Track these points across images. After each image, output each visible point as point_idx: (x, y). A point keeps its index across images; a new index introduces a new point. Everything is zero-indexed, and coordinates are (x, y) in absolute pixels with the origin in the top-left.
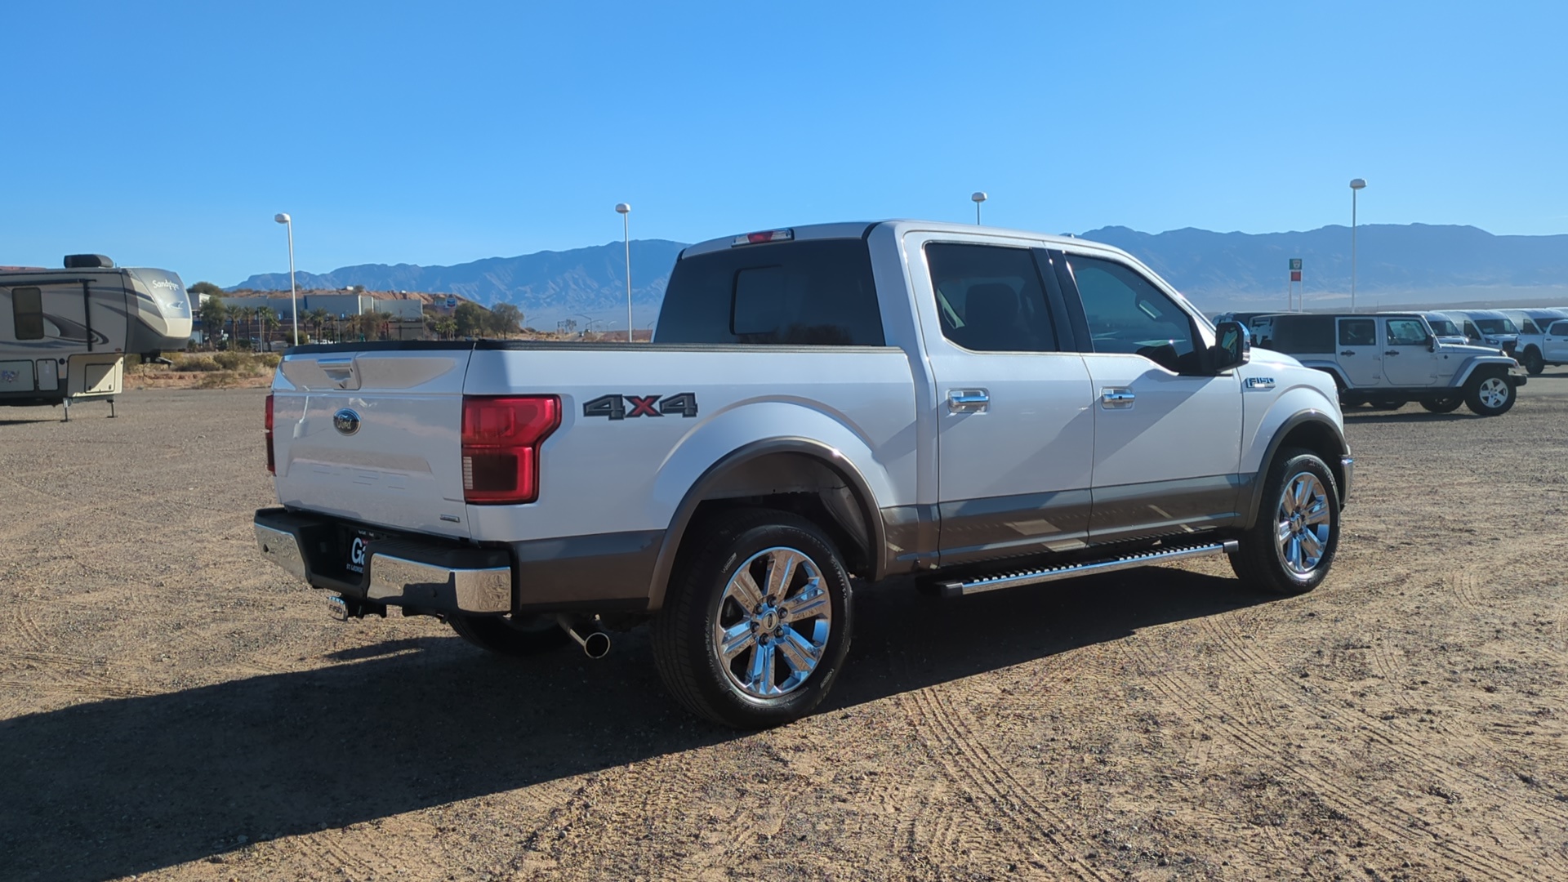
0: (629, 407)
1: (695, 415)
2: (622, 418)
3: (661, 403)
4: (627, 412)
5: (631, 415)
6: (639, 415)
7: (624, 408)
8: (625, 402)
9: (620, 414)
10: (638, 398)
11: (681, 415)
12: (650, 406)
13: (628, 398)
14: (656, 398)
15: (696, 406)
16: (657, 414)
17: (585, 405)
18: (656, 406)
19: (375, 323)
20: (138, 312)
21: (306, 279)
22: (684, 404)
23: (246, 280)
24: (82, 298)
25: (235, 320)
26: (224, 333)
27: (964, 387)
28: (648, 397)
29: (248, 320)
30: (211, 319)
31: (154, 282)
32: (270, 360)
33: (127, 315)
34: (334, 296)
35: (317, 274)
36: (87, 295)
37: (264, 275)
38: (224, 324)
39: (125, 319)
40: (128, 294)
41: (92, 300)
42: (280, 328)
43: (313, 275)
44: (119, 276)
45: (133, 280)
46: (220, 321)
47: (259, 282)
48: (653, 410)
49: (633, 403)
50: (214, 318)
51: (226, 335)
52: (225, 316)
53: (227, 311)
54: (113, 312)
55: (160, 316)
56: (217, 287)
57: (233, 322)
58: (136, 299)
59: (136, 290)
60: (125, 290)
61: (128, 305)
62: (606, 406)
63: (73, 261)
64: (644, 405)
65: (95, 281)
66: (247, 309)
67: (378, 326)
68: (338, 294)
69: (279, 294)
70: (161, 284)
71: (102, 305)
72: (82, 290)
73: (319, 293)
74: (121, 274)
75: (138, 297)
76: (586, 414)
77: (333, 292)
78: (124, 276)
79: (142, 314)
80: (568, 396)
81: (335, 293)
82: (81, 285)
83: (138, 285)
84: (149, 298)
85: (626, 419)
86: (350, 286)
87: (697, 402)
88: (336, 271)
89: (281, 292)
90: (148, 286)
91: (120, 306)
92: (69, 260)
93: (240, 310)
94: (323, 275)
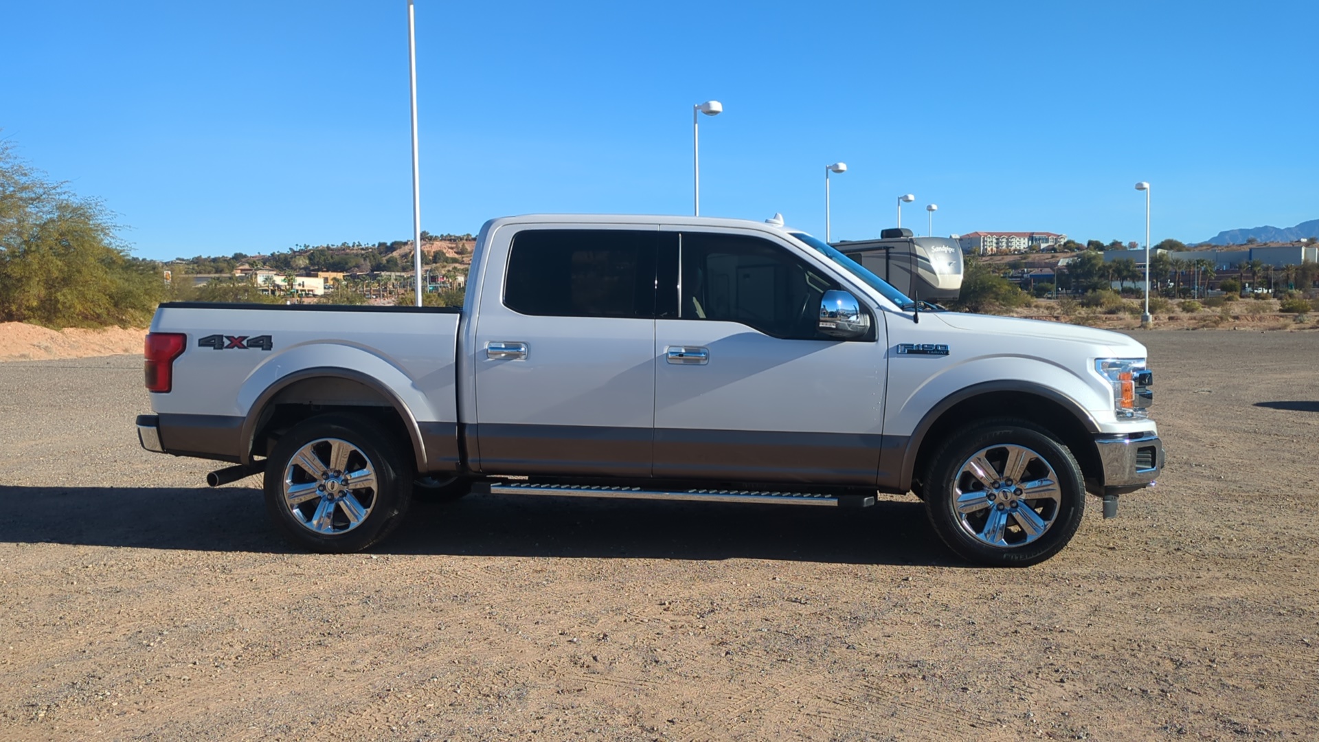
0: (227, 342)
1: (270, 349)
2: (221, 349)
3: (248, 341)
4: (225, 345)
5: (227, 347)
6: (233, 347)
7: (223, 343)
8: (225, 340)
9: (221, 346)
10: (233, 337)
11: (261, 349)
12: (240, 342)
13: (228, 338)
14: (244, 338)
15: (272, 344)
16: (244, 347)
17: (200, 340)
18: (245, 343)
19: (1310, 273)
20: (917, 270)
21: (1272, 232)
22: (264, 342)
23: (1216, 235)
24: (884, 260)
25: (1178, 271)
26: (1170, 282)
27: (505, 340)
28: (240, 337)
29: (1190, 271)
30: (1158, 271)
31: (933, 247)
32: (1188, 306)
33: (910, 272)
34: (1287, 247)
35: (1282, 228)
36: (888, 258)
37: (1232, 231)
38: (1169, 275)
39: (910, 275)
40: (913, 257)
41: (891, 262)
42: (1215, 277)
43: (1279, 229)
44: (908, 243)
45: (916, 247)
46: (1166, 272)
47: (1227, 237)
48: (243, 345)
49: (229, 340)
50: (1161, 270)
51: (1172, 284)
52: (1170, 268)
53: (1171, 264)
54: (905, 272)
55: (934, 273)
56: (1180, 243)
57: (1176, 272)
58: (917, 261)
59: (918, 254)
60: (911, 254)
61: (912, 265)
62: (213, 341)
63: (887, 234)
64: (236, 342)
65: (893, 248)
66: (1190, 262)
67: (1313, 275)
68: (1291, 246)
69: (1235, 247)
70: (939, 249)
71: (898, 266)
72: (885, 255)
73: (1273, 245)
74: (909, 242)
75: (919, 259)
76: (200, 345)
77: (1287, 244)
78: (911, 244)
79: (921, 271)
80: (190, 334)
81: (1289, 245)
82: (884, 251)
83: (919, 251)
84: (928, 260)
85: (224, 350)
86: (1304, 238)
87: (272, 341)
88: (1301, 224)
89: (1237, 245)
90: (927, 251)
91: (907, 266)
92: (884, 233)
93: (1182, 263)
94: (1288, 229)
